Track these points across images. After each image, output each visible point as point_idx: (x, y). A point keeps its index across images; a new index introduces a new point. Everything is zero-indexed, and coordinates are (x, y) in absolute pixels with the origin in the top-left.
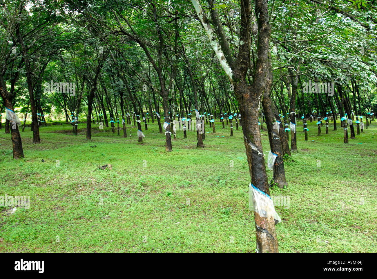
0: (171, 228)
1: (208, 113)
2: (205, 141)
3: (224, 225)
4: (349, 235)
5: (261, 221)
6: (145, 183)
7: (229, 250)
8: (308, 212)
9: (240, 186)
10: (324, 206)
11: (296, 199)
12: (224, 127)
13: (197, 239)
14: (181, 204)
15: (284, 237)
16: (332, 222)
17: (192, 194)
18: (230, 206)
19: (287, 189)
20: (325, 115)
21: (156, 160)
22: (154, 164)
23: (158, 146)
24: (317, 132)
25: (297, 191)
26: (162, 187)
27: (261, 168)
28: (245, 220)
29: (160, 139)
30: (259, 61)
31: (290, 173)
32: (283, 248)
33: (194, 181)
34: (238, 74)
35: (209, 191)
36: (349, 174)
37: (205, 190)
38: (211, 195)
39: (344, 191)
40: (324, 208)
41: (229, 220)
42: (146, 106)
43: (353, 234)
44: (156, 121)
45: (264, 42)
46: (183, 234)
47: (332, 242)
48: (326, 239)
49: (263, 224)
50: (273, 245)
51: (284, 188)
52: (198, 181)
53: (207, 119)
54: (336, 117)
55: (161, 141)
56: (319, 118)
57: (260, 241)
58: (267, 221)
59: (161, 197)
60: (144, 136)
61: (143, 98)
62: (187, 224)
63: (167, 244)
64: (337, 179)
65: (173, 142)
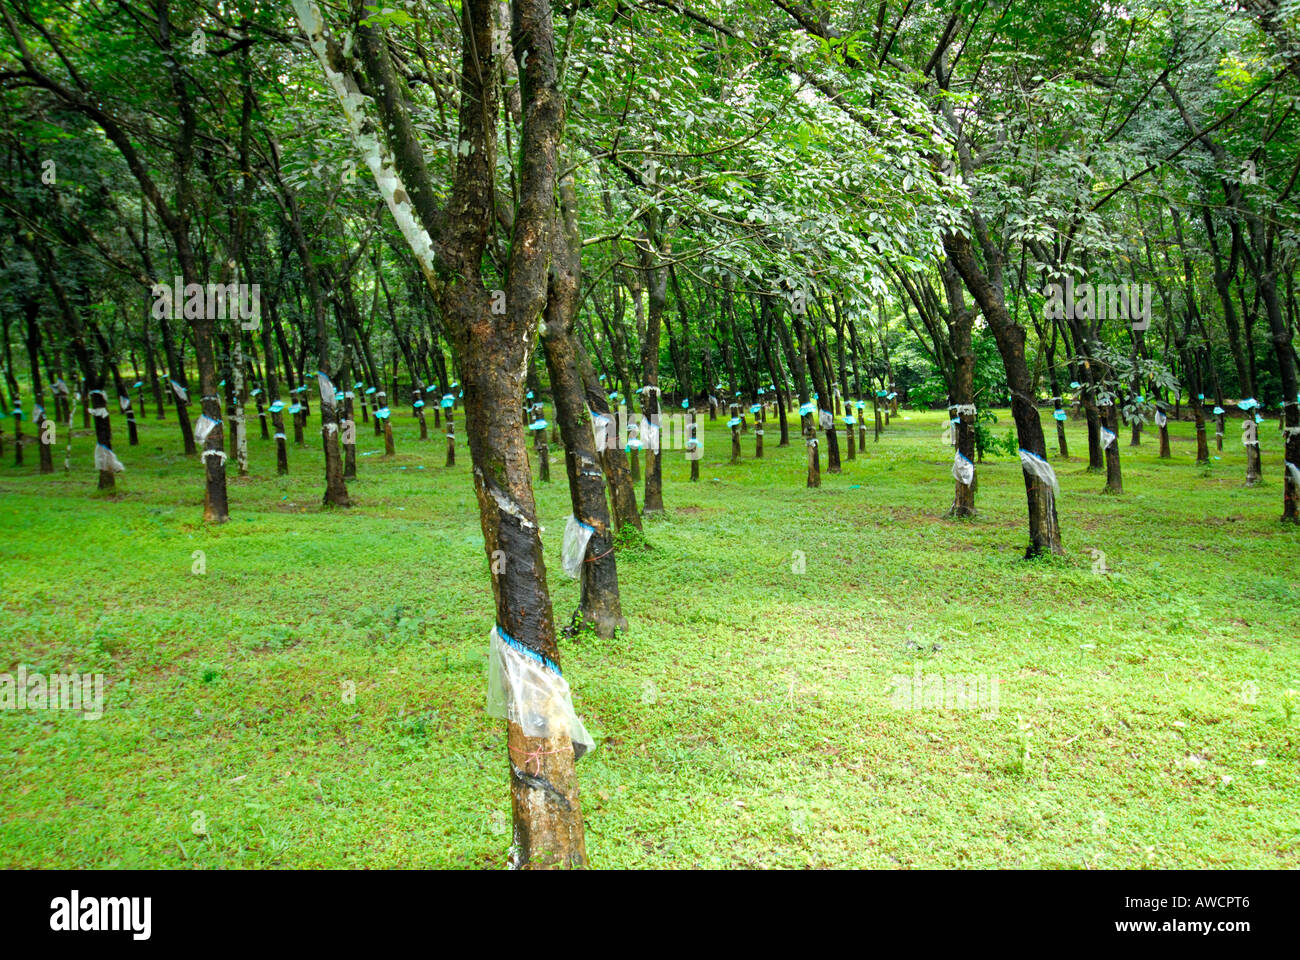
0: (214, 798)
1: (370, 387)
2: (355, 484)
3: (406, 775)
4: (807, 777)
5: (529, 750)
6: (119, 639)
7: (419, 860)
8: (686, 709)
9: (470, 635)
10: (737, 689)
11: (650, 671)
12: (424, 435)
13: (309, 831)
14: (253, 709)
15: (605, 798)
16: (758, 740)
17: (298, 672)
18: (433, 708)
19: (623, 641)
20: (755, 399)
21: (164, 553)
22: (159, 571)
23: (175, 502)
24: (730, 451)
25: (656, 645)
26: (186, 654)
27: (531, 574)
28: (483, 752)
29: (186, 477)
30: (525, 214)
31: (636, 587)
32: (601, 834)
33: (307, 628)
34: (454, 253)
35: (358, 659)
36: (815, 584)
37: (345, 657)
38: (368, 673)
39: (798, 637)
40: (738, 695)
41: (426, 756)
42: (132, 355)
43: (818, 774)
44: (171, 411)
45: (542, 151)
46: (256, 816)
47: (755, 804)
48: (738, 796)
49: (534, 761)
50: (567, 827)
51: (614, 637)
52: (322, 625)
53: (364, 408)
54: (786, 403)
55: (187, 486)
56: (736, 405)
57: (523, 820)
58: (549, 749)
59: (177, 689)
60: (123, 468)
61: (120, 325)
62: (275, 781)
63: (195, 856)
64: (779, 603)
65: (234, 489)
